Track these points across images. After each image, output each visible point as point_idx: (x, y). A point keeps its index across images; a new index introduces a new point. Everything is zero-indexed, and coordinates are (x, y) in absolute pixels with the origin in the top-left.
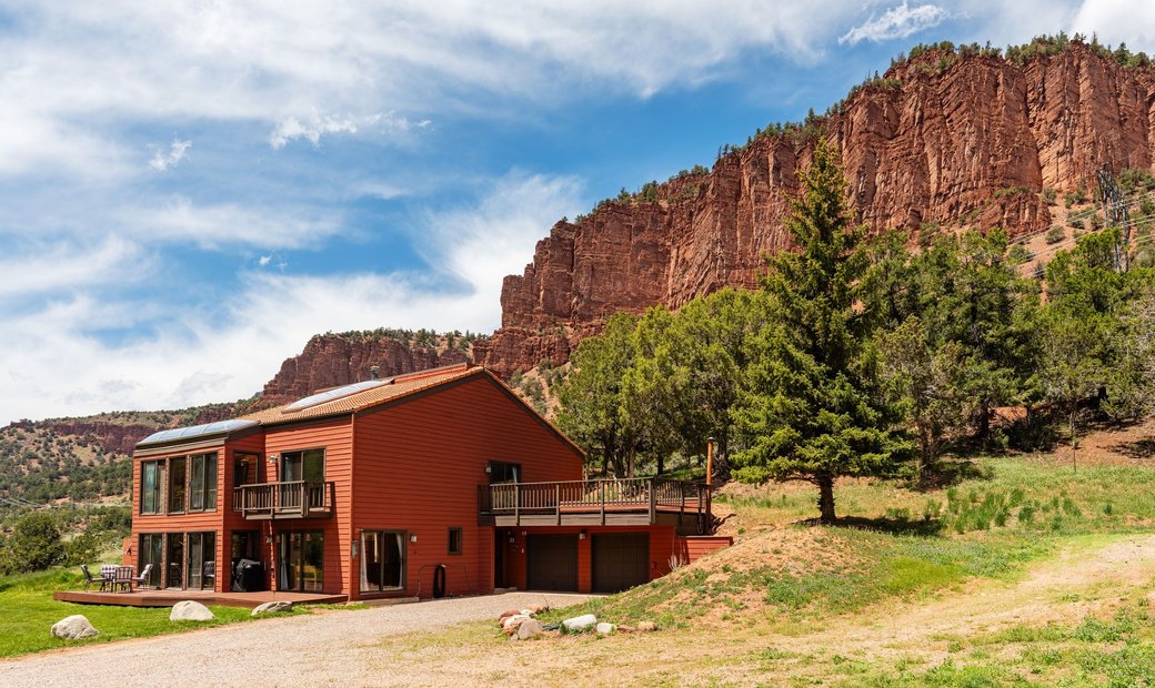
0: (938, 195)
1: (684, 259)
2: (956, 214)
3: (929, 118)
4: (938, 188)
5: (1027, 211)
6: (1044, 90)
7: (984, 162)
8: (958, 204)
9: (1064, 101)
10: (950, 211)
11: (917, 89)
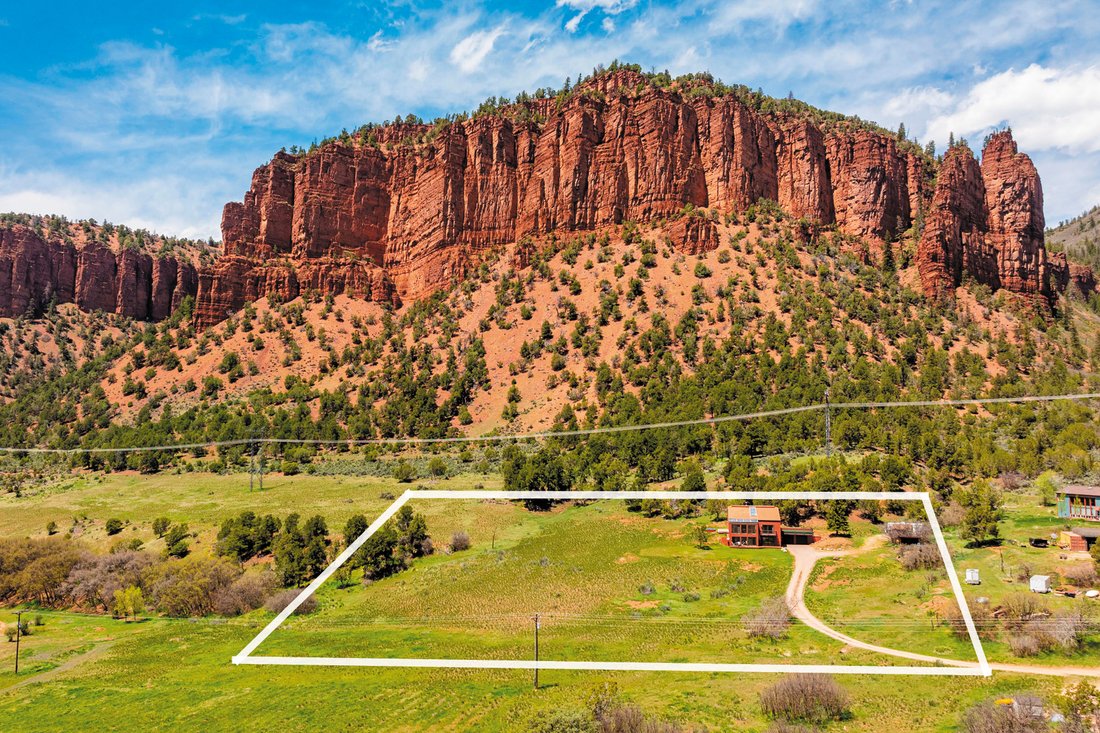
0: (635, 199)
1: (406, 208)
2: (648, 217)
3: (629, 135)
4: (636, 192)
5: (703, 232)
6: (709, 127)
7: (669, 180)
8: (650, 209)
9: (723, 141)
10: (644, 213)
11: (620, 109)
